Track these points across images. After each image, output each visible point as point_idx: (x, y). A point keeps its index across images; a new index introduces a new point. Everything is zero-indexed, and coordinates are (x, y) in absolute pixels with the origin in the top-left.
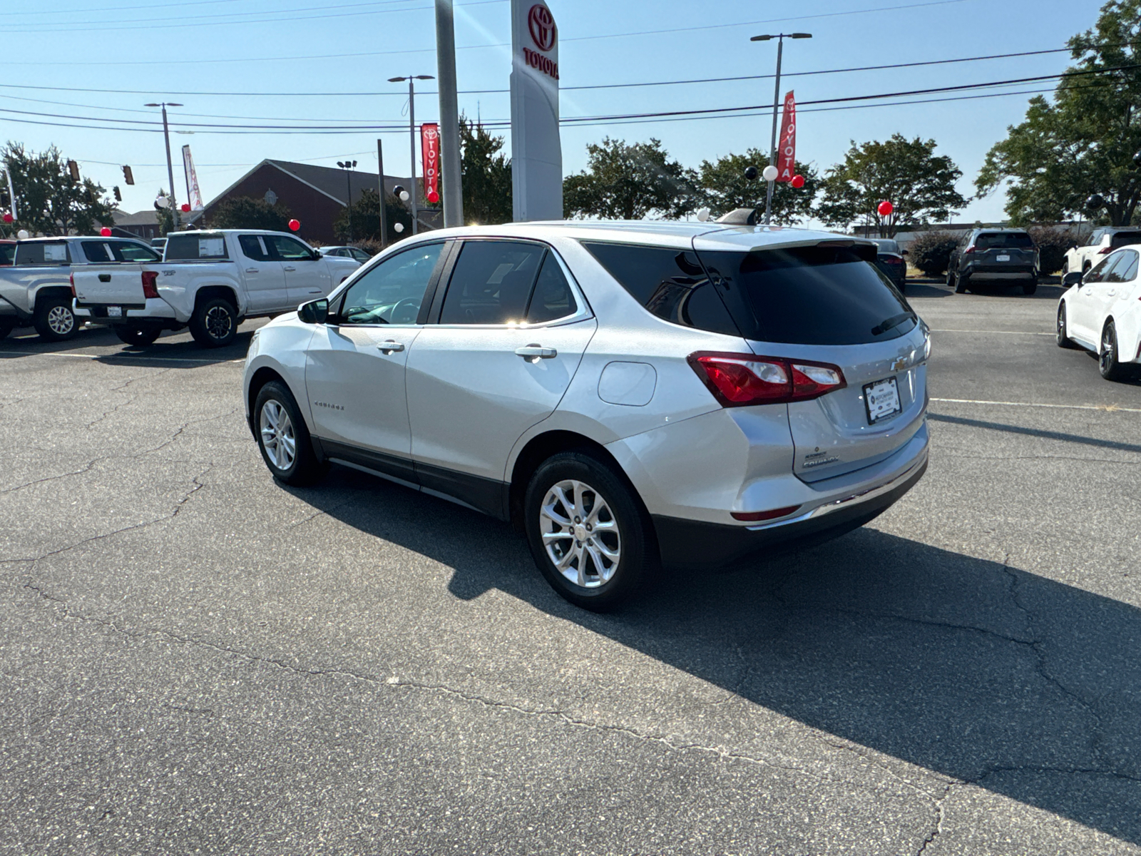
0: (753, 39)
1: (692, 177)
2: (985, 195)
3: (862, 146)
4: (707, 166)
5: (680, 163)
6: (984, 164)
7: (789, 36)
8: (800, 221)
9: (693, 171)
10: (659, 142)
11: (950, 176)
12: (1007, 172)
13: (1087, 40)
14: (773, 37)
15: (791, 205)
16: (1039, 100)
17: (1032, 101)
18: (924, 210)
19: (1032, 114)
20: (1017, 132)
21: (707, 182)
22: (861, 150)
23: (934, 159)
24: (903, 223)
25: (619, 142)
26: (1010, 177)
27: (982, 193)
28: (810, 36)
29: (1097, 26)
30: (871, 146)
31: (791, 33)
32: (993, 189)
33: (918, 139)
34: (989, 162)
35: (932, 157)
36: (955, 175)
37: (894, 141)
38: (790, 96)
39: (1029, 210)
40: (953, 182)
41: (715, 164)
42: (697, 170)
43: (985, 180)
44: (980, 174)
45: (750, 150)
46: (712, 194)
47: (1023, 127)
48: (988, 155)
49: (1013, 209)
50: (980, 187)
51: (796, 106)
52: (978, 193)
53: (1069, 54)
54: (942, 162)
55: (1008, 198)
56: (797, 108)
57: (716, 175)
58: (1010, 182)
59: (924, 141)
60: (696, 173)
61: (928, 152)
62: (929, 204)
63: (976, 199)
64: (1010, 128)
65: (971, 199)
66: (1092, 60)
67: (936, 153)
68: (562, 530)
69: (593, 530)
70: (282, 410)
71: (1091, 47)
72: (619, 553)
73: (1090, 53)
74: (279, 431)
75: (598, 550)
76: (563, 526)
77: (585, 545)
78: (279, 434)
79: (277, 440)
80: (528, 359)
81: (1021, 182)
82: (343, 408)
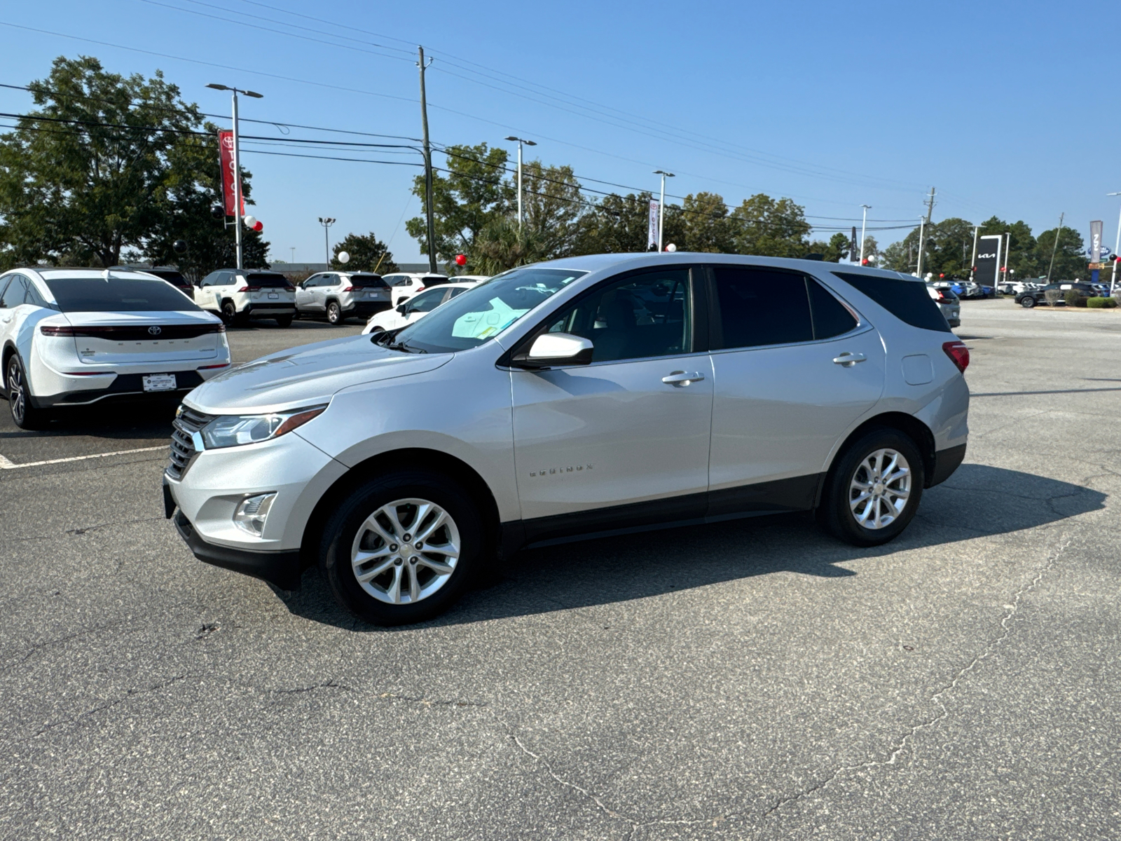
13: (47, 89)
29: (52, 77)
66: (53, 109)
68: (863, 493)
69: (888, 483)
70: (424, 510)
71: (52, 96)
72: (908, 489)
73: (51, 102)
74: (404, 547)
75: (891, 495)
76: (864, 489)
77: (881, 496)
78: (407, 551)
79: (398, 562)
80: (846, 364)
81: (6, 219)
82: (590, 467)
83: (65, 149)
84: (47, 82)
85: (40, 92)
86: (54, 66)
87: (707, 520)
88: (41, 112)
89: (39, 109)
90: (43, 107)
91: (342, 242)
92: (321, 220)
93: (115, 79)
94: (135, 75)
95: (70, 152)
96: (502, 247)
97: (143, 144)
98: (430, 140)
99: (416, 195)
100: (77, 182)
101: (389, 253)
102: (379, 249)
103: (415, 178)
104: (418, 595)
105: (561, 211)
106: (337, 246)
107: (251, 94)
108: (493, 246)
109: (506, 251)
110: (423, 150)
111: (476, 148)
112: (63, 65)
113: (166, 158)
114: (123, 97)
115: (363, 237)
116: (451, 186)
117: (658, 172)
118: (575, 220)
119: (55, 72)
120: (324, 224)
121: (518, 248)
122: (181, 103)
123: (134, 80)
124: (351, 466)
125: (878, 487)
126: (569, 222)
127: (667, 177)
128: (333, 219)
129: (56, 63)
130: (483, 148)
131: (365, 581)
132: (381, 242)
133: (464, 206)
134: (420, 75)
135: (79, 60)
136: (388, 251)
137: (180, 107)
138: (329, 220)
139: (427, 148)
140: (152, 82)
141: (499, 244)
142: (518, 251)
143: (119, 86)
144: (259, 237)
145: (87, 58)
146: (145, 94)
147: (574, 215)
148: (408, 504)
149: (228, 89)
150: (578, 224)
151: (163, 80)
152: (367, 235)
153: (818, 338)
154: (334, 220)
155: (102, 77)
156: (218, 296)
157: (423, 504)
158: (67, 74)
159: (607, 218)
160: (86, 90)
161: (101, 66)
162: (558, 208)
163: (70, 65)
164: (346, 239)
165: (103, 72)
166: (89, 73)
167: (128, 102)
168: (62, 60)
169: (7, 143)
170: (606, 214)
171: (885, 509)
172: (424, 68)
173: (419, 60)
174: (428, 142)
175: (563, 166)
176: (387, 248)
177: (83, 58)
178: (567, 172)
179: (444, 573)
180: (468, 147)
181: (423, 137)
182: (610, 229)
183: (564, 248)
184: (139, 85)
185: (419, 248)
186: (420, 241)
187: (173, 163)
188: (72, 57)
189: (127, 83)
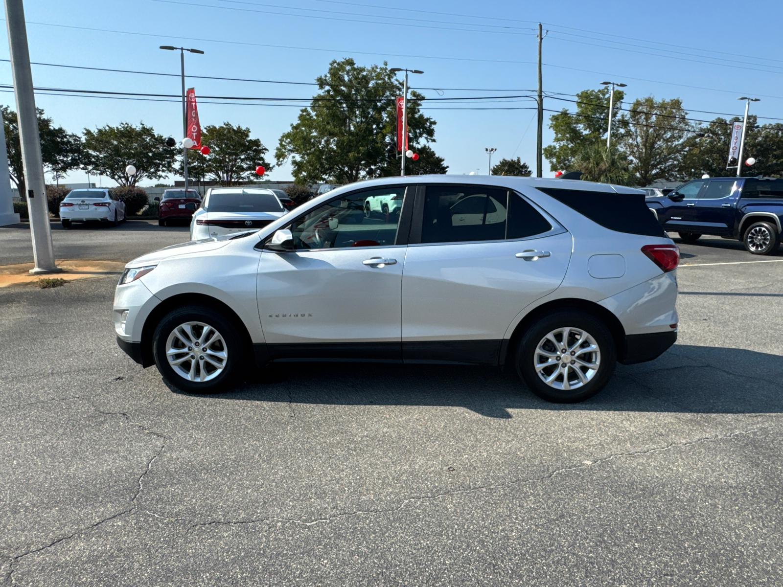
0: (162, 48)
1: (75, 140)
2: (281, 164)
3: (205, 128)
4: (88, 133)
5: (64, 128)
6: (279, 146)
7: (188, 50)
8: (167, 176)
9: (76, 136)
10: (43, 110)
11: (261, 151)
12: (292, 151)
13: (326, 80)
14: (176, 48)
15: (157, 165)
16: (305, 110)
17: (302, 111)
18: (248, 172)
19: (301, 117)
20: (295, 128)
21: (88, 145)
22: (205, 131)
23: (251, 140)
24: (236, 180)
25: (4, 107)
26: (293, 154)
27: (279, 163)
28: (202, 52)
29: (329, 73)
30: (211, 129)
31: (190, 49)
32: (285, 161)
33: (239, 127)
34: (281, 144)
35: (249, 139)
36: (264, 151)
37: (225, 126)
38: (192, 90)
39: (304, 173)
40: (262, 155)
41: (94, 131)
42: (80, 135)
43: (280, 156)
44: (276, 151)
45: (123, 124)
46: (95, 154)
47: (298, 125)
48: (280, 140)
49: (296, 173)
50: (278, 159)
51: (196, 99)
52: (277, 163)
53: (318, 87)
54: (257, 143)
55: (293, 167)
56: (197, 99)
57: (97, 140)
58: (294, 157)
59: (243, 128)
60: (79, 138)
61: (247, 136)
62: (249, 168)
63: (277, 166)
64: (292, 125)
65: (274, 166)
66: (328, 91)
67: (252, 137)
68: (550, 360)
69: (577, 354)
70: (206, 329)
71: (328, 84)
72: (598, 363)
73: (327, 88)
74: (196, 349)
75: (580, 365)
76: (550, 357)
77: (570, 365)
78: (197, 351)
79: (193, 357)
80: (527, 259)
81: (301, 157)
82: (310, 315)
83: (331, 114)
84: (326, 76)
85: (321, 83)
86: (330, 66)
87: (406, 361)
88: (322, 94)
89: (321, 92)
90: (323, 91)
91: (498, 165)
92: (487, 150)
93: (363, 70)
94: (373, 66)
95: (334, 116)
96: (591, 165)
97: (375, 108)
98: (543, 90)
99: (552, 129)
100: (337, 134)
101: (530, 171)
102: (522, 168)
103: (551, 117)
104: (204, 378)
105: (669, 135)
106: (494, 168)
107: (416, 72)
108: (585, 164)
109: (594, 168)
110: (537, 98)
111: (599, 91)
112: (335, 65)
113: (386, 115)
114: (366, 80)
115: (512, 160)
116: (578, 122)
117: (742, 99)
118: (681, 141)
119: (331, 69)
120: (488, 152)
121: (604, 166)
122: (397, 80)
123: (373, 69)
124: (163, 300)
125: (566, 357)
126: (676, 143)
127: (751, 102)
128: (494, 148)
129: (331, 64)
130: (606, 91)
131: (174, 365)
132: (525, 164)
133: (587, 135)
134: (538, 44)
135: (343, 60)
136: (529, 170)
137: (396, 83)
138: (492, 150)
139: (540, 96)
140: (381, 69)
141: (590, 163)
142: (604, 168)
143: (364, 73)
144: (442, 163)
145: (347, 59)
146: (378, 77)
147: (680, 137)
148: (197, 325)
149: (402, 70)
150: (683, 146)
151: (387, 67)
152: (515, 159)
153: (508, 238)
154: (496, 149)
155: (355, 69)
156: (381, 202)
157: (206, 326)
158: (336, 71)
159: (712, 138)
160: (346, 78)
161: (355, 62)
162: (665, 133)
163: (338, 64)
164: (500, 162)
165: (355, 66)
166: (348, 68)
167: (368, 83)
168: (335, 62)
169: (304, 114)
170: (711, 135)
171: (573, 375)
172: (541, 39)
173: (539, 33)
174: (541, 91)
175: (673, 99)
176: (528, 168)
177: (345, 59)
178: (677, 104)
179: (220, 368)
180: (593, 91)
181: (537, 88)
182: (714, 147)
183: (667, 164)
184: (375, 72)
185: (550, 167)
186: (551, 162)
187: (390, 119)
188: (340, 60)
189: (369, 71)
